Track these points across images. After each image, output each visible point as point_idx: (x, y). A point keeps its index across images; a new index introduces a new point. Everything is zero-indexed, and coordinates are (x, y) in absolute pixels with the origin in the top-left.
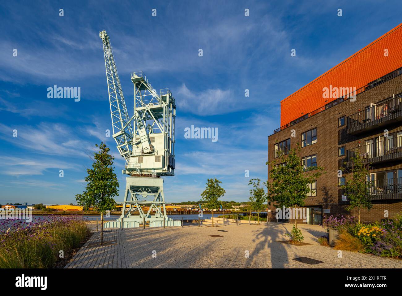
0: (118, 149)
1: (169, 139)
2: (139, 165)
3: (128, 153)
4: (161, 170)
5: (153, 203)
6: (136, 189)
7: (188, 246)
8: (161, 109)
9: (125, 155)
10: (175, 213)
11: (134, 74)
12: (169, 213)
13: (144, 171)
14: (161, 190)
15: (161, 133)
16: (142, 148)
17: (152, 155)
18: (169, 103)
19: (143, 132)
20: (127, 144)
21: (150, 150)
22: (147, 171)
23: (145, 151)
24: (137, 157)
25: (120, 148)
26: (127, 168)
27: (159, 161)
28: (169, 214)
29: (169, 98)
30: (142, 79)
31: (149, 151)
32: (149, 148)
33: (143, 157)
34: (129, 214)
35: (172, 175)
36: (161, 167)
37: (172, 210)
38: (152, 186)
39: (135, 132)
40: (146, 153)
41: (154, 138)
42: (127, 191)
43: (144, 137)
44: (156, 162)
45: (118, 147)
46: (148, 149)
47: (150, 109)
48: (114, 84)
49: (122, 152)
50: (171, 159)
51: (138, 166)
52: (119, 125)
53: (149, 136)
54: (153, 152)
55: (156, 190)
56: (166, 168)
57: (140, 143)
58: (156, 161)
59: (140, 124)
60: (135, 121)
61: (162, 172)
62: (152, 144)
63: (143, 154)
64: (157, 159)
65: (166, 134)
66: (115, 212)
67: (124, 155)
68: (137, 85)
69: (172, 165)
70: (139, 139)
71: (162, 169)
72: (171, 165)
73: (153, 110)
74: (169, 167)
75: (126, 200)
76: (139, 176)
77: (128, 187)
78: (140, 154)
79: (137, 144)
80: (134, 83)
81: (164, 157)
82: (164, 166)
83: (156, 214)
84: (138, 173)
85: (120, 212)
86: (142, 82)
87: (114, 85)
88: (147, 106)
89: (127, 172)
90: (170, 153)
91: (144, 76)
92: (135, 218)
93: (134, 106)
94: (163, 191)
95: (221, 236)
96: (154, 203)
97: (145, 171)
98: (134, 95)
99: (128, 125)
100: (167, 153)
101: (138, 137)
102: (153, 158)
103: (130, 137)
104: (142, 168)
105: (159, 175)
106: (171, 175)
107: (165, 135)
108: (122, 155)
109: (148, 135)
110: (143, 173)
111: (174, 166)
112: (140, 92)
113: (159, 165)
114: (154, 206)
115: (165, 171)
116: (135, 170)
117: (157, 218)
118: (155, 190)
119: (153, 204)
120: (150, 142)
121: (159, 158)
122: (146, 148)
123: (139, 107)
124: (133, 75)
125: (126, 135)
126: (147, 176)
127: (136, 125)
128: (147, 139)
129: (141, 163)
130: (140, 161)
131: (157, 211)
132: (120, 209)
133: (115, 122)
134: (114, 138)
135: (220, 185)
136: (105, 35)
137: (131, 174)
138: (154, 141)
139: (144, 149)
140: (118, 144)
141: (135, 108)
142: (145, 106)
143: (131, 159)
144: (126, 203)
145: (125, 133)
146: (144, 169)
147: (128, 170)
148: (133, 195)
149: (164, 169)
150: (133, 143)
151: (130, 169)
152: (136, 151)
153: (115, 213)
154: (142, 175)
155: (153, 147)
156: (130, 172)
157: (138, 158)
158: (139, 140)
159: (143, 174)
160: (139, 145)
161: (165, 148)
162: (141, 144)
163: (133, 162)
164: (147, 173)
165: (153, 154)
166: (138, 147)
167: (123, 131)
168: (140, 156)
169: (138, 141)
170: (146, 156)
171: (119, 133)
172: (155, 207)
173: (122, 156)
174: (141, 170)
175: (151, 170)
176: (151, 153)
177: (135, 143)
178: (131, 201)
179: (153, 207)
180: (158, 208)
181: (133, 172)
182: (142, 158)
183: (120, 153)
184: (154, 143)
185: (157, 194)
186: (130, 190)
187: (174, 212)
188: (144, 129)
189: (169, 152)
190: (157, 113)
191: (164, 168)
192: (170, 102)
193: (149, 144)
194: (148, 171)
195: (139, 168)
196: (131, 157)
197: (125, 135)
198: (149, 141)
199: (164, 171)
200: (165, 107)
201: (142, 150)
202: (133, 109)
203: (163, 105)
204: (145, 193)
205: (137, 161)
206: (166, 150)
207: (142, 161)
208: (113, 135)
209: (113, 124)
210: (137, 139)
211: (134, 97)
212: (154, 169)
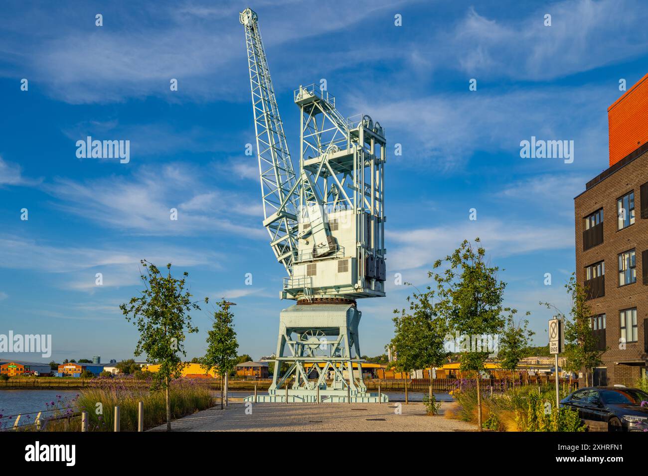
0: (273, 248)
1: (368, 217)
2: (309, 280)
3: (290, 256)
4: (351, 288)
5: (328, 361)
8: (348, 159)
9: (287, 259)
11: (301, 89)
13: (318, 292)
14: (342, 333)
15: (350, 209)
16: (315, 246)
17: (333, 259)
19: (315, 213)
20: (288, 236)
21: (329, 249)
22: (325, 293)
23: (320, 251)
24: (306, 265)
25: (276, 246)
26: (290, 287)
27: (346, 270)
29: (365, 131)
30: (315, 99)
31: (326, 250)
32: (327, 244)
33: (316, 263)
36: (350, 282)
39: (303, 211)
40: (321, 256)
41: (337, 221)
42: (280, 337)
43: (317, 223)
44: (339, 273)
45: (272, 245)
46: (325, 246)
47: (330, 162)
48: (266, 114)
49: (280, 253)
51: (306, 284)
52: (274, 198)
53: (326, 219)
54: (334, 252)
56: (360, 283)
57: (310, 233)
58: (340, 270)
59: (310, 195)
60: (301, 191)
61: (352, 291)
62: (334, 234)
63: (318, 257)
64: (342, 268)
65: (360, 211)
67: (283, 261)
68: (307, 110)
69: (378, 272)
71: (351, 286)
72: (373, 274)
73: (333, 163)
74: (368, 279)
75: (281, 356)
76: (310, 304)
77: (282, 331)
78: (311, 258)
80: (301, 107)
81: (355, 261)
82: (355, 281)
84: (307, 297)
86: (316, 104)
88: (322, 154)
89: (289, 296)
90: (372, 247)
97: (321, 291)
98: (300, 135)
100: (364, 250)
101: (307, 221)
102: (333, 264)
104: (315, 285)
107: (358, 212)
108: (279, 259)
109: (325, 216)
110: (316, 296)
113: (346, 278)
115: (359, 290)
116: (301, 290)
118: (335, 331)
120: (330, 230)
121: (344, 264)
122: (321, 246)
123: (310, 158)
124: (298, 92)
126: (325, 303)
128: (322, 226)
129: (313, 277)
130: (312, 272)
133: (267, 193)
134: (266, 226)
136: (249, 17)
137: (297, 299)
138: (336, 228)
139: (317, 247)
140: (273, 239)
141: (302, 162)
142: (320, 155)
143: (296, 268)
144: (281, 362)
145: (285, 215)
146: (318, 289)
147: (291, 291)
148: (292, 345)
149: (356, 286)
150: (298, 236)
151: (293, 289)
152: (305, 251)
154: (314, 301)
155: (335, 241)
156: (295, 296)
157: (308, 265)
158: (309, 229)
159: (316, 299)
160: (310, 239)
161: (357, 242)
162: (311, 236)
163: (298, 276)
164: (325, 297)
165: (334, 256)
166: (308, 243)
167: (281, 211)
168: (311, 262)
169: (307, 231)
170: (321, 260)
171: (274, 216)
173: (281, 262)
174: (314, 291)
175: (333, 290)
176: (331, 253)
177: (302, 235)
181: (299, 295)
182: (315, 266)
183: (277, 256)
184: (337, 231)
185: (336, 343)
186: (286, 336)
188: (317, 206)
190: (343, 165)
191: (356, 285)
193: (326, 237)
194: (328, 290)
195: (309, 286)
196: (297, 264)
197: (284, 219)
198: (326, 230)
199: (357, 289)
200: (357, 153)
201: (315, 250)
202: (299, 164)
203: (353, 150)
204: (313, 339)
205: (306, 274)
206: (359, 245)
207: (314, 273)
208: (264, 219)
209: (263, 198)
210: (305, 227)
211: (299, 139)
212: (338, 287)
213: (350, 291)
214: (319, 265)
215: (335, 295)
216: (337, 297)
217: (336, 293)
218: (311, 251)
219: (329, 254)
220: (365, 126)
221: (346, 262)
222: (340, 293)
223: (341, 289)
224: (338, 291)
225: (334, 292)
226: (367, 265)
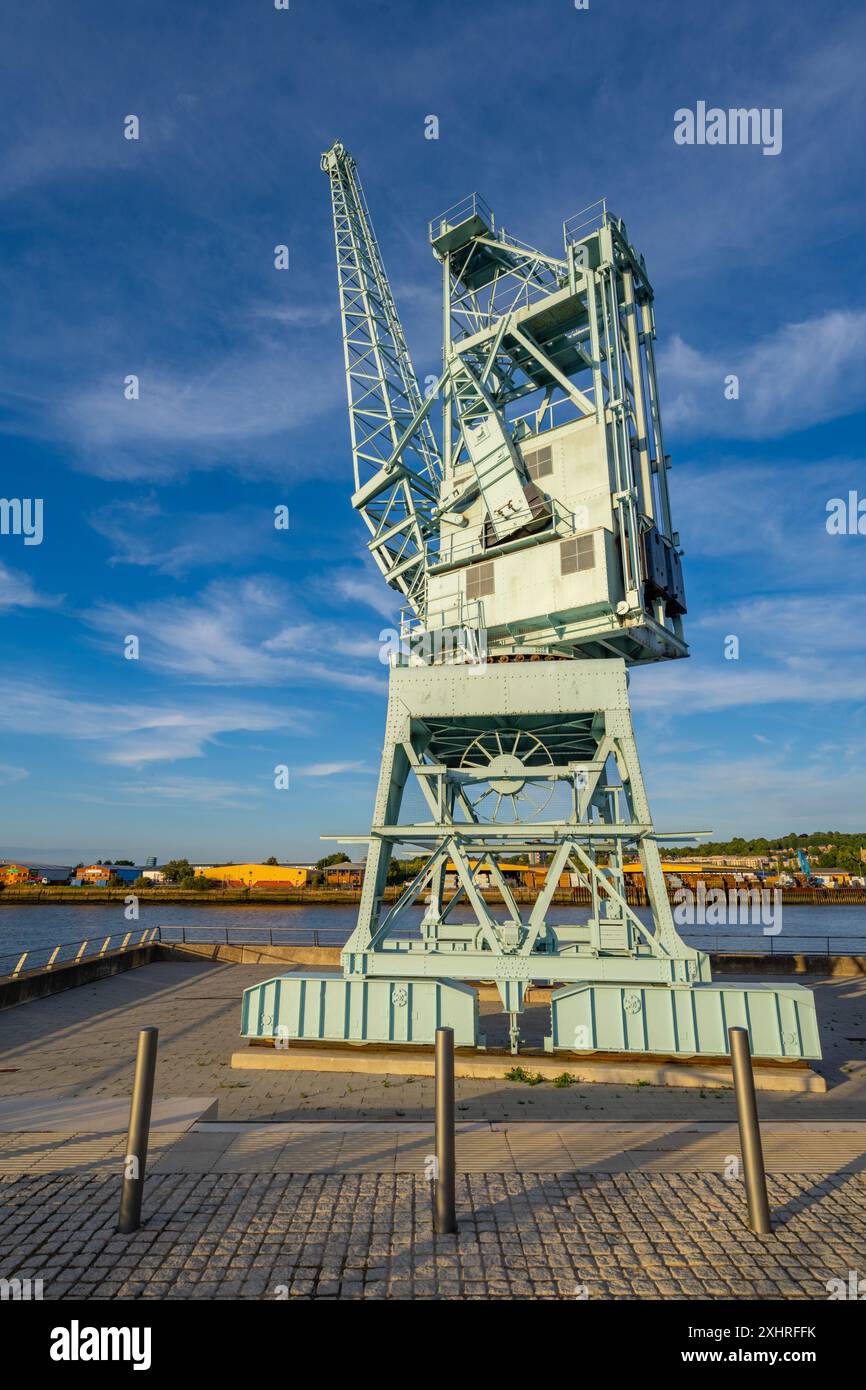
0: (375, 554)
1: (634, 443)
2: (473, 610)
3: (420, 563)
4: (605, 619)
5: (565, 838)
8: (573, 313)
9: (408, 576)
13: (500, 641)
14: (616, 737)
15: (587, 416)
16: (488, 516)
17: (542, 541)
18: (615, 269)
19: (486, 438)
20: (413, 518)
21: (531, 517)
23: (503, 529)
24: (463, 571)
25: (382, 548)
27: (588, 563)
29: (615, 244)
30: (475, 229)
31: (525, 518)
32: (525, 505)
33: (490, 562)
35: (673, 652)
36: (602, 597)
38: (548, 709)
39: (453, 449)
40: (508, 539)
41: (546, 453)
42: (389, 754)
43: (493, 460)
44: (567, 577)
45: (372, 547)
46: (517, 512)
47: (524, 326)
49: (391, 562)
50: (658, 553)
51: (467, 617)
52: (382, 445)
53: (518, 453)
54: (548, 524)
55: (577, 737)
56: (633, 599)
57: (473, 496)
58: (567, 567)
59: (471, 403)
60: (448, 407)
61: (608, 628)
62: (543, 484)
63: (495, 545)
64: (575, 558)
65: (615, 410)
67: (401, 581)
69: (670, 579)
70: (470, 476)
71: (605, 612)
72: (661, 582)
73: (539, 325)
74: (650, 595)
75: (391, 819)
77: (397, 730)
78: (480, 550)
79: (461, 506)
80: (445, 257)
81: (612, 538)
82: (618, 592)
86: (479, 239)
88: (501, 318)
90: (649, 512)
93: (442, 341)
94: (628, 746)
96: (573, 837)
97: (510, 638)
98: (441, 302)
99: (417, 425)
100: (632, 512)
101: (465, 469)
102: (547, 555)
104: (492, 620)
106: (673, 656)
107: (611, 417)
108: (389, 578)
109: (514, 444)
110: (496, 649)
111: (683, 592)
113: (592, 586)
114: (573, 854)
115: (628, 623)
117: (602, 954)
119: (567, 846)
120: (529, 479)
121: (582, 550)
122: (507, 512)
123: (468, 336)
125: (411, 485)
127: (455, 416)
128: (510, 464)
129: (486, 599)
130: (481, 587)
131: (597, 899)
133: (364, 438)
134: (359, 507)
136: (338, 156)
138: (547, 470)
139: (494, 517)
140: (373, 531)
141: (448, 348)
142: (493, 321)
143: (435, 587)
145: (406, 472)
146: (502, 631)
148: (433, 781)
149: (623, 607)
150: (441, 505)
152: (460, 540)
154: (491, 664)
155: (545, 497)
157: (468, 571)
158: (471, 483)
159: (497, 654)
160: (472, 508)
161: (613, 490)
162: (478, 500)
163: (442, 602)
164: (521, 648)
165: (548, 532)
166: (466, 521)
167: (396, 462)
168: (476, 560)
169: (465, 489)
170: (506, 552)
171: (380, 478)
172: (583, 868)
173: (394, 584)
174: (489, 636)
175: (544, 633)
176: (542, 524)
177: (452, 499)
179: (567, 869)
182: (490, 571)
183: (384, 570)
184: (545, 478)
185: (586, 773)
186: (409, 749)
188: (491, 423)
189: (639, 504)
191: (621, 604)
192: (619, 269)
193: (521, 490)
194: (528, 636)
195: (475, 623)
196: (434, 573)
197: (405, 482)
198: (521, 476)
199: (621, 618)
200: (598, 294)
201: (488, 527)
203: (585, 283)
204: (507, 764)
205: (464, 592)
206: (620, 496)
207: (488, 587)
208: (353, 491)
209: (355, 451)
210: (459, 483)
211: (441, 310)
212: (558, 620)
213: (601, 626)
214: (502, 565)
215: (553, 643)
217: (556, 639)
218: (480, 532)
219: (530, 531)
220: (615, 233)
221: (587, 540)
222: (566, 637)
223: (569, 627)
224: (561, 633)
226: (649, 551)
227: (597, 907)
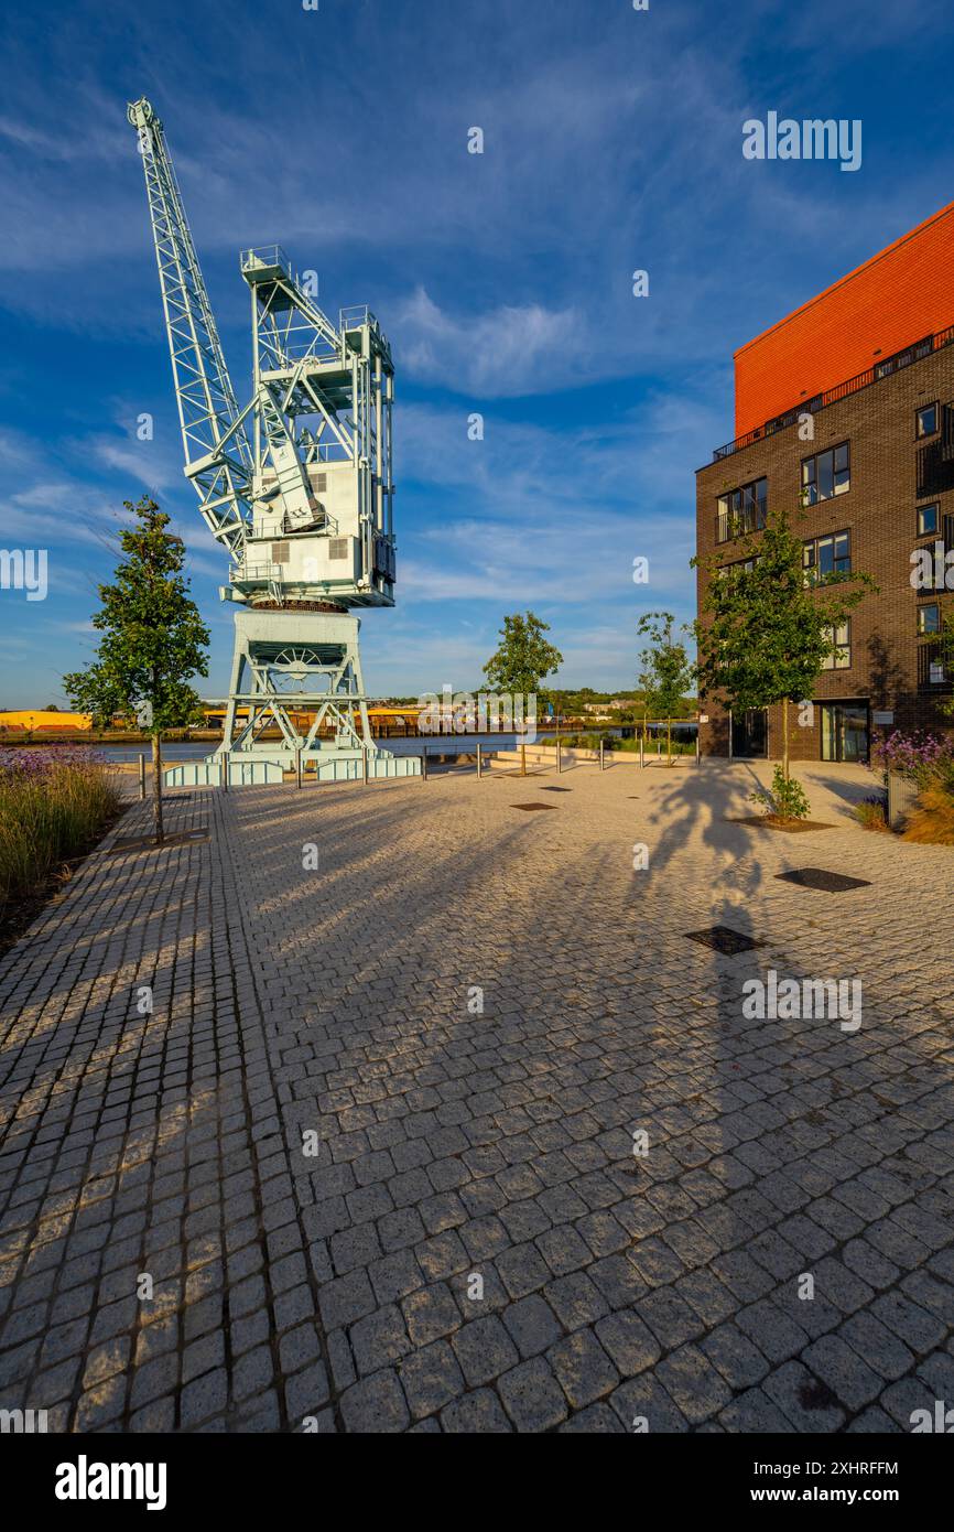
0: (205, 514)
1: (374, 479)
2: (276, 570)
3: (239, 529)
4: (351, 587)
5: (326, 701)
6: (269, 652)
7: (445, 842)
8: (345, 377)
9: (230, 536)
10: (400, 734)
11: (251, 255)
12: (381, 731)
13: (292, 590)
14: (352, 654)
15: (348, 459)
16: (286, 513)
17: (318, 536)
18: (371, 355)
19: (285, 458)
20: (233, 497)
21: (312, 520)
22: (304, 592)
23: (296, 523)
24: (270, 544)
25: (210, 512)
26: (238, 580)
27: (343, 555)
28: (381, 737)
29: (371, 338)
30: (277, 274)
31: (308, 520)
32: (309, 512)
33: (288, 541)
34: (249, 739)
35: (388, 603)
36: (351, 575)
37: (391, 722)
38: (320, 641)
39: (261, 457)
40: (298, 531)
41: (322, 477)
42: (237, 659)
43: (290, 475)
44: (332, 561)
45: (202, 509)
46: (304, 514)
47: (309, 378)
48: (184, 288)
49: (217, 525)
50: (382, 551)
51: (272, 574)
52: (204, 431)
53: (306, 471)
54: (321, 526)
55: (333, 654)
56: (366, 579)
57: (276, 493)
58: (332, 555)
59: (274, 429)
60: (258, 420)
61: (352, 592)
62: (319, 497)
63: (290, 532)
64: (337, 551)
65: (364, 462)
66: (201, 734)
67: (224, 538)
68: (263, 294)
69: (387, 567)
70: (274, 480)
71: (352, 583)
72: (382, 568)
73: (320, 382)
74: (376, 575)
75: (238, 692)
76: (278, 608)
77: (241, 647)
78: (280, 534)
79: (267, 498)
80: (253, 285)
81: (357, 542)
82: (359, 574)
83: (337, 737)
84: (273, 597)
85: (216, 733)
86: (279, 283)
87: (184, 293)
88: (296, 364)
89: (237, 595)
90: (380, 527)
91: (284, 259)
92: (270, 751)
93: (252, 366)
94: (357, 659)
95: (551, 808)
96: (330, 701)
97: (298, 590)
98: (251, 329)
99: (235, 431)
100: (370, 527)
101: (269, 472)
102: (321, 546)
103: (245, 474)
104: (287, 579)
105: (341, 606)
106: (385, 605)
107: (362, 466)
108: (217, 534)
109: (303, 466)
110: (289, 597)
111: (394, 572)
112: (272, 316)
113: (345, 568)
114: (329, 708)
115: (363, 591)
116: (262, 586)
117: (340, 748)
118: (330, 654)
119: (327, 704)
120: (312, 492)
121: (341, 546)
122: (298, 513)
123: (272, 369)
124: (246, 258)
125: (230, 468)
126: (305, 608)
127: (263, 433)
128: (300, 481)
129: (284, 564)
130: (281, 556)
131: (339, 727)
132: (216, 723)
133: (191, 421)
134: (191, 477)
135: (544, 634)
136: (146, 116)
137: (252, 601)
138: (323, 488)
139: (290, 515)
140: (203, 499)
141: (257, 373)
142: (291, 366)
143: (250, 549)
144: (238, 702)
145: (226, 460)
146: (293, 585)
147: (242, 587)
148: (260, 672)
149: (361, 583)
150: (255, 496)
151: (247, 583)
152: (266, 521)
153: (201, 737)
154: (287, 605)
155: (322, 508)
156: (248, 596)
157: (273, 546)
158: (275, 485)
159: (290, 601)
160: (275, 502)
161: (360, 513)
162: (280, 497)
163: (256, 561)
164: (304, 598)
165: (323, 531)
166: (271, 510)
167: (219, 453)
168: (278, 539)
169: (270, 488)
170: (298, 538)
171: (207, 460)
172: (334, 714)
173: (220, 539)
174: (285, 588)
175: (318, 589)
176: (315, 528)
177: (262, 494)
178: (254, 696)
179: (326, 714)
180: (344, 716)
181: (256, 595)
182: (287, 548)
183: (213, 529)
184: (322, 494)
185: (340, 670)
186: (248, 656)
187: (397, 727)
188: (289, 447)
189: (374, 525)
190: (332, 390)
191: (360, 581)
192: (373, 354)
193: (307, 499)
194: (308, 589)
195: (277, 579)
196: (250, 541)
197: (226, 467)
198: (307, 489)
199: (360, 588)
200: (359, 370)
201: (286, 520)
202: (252, 376)
203: (352, 364)
204: (297, 665)
205: (270, 558)
206: (364, 517)
207: (286, 558)
208: (186, 465)
209: (183, 430)
210: (266, 482)
211: (252, 335)
212: (327, 584)
213: (349, 591)
214: (295, 545)
215: (322, 597)
216: (324, 600)
217: (324, 594)
218: (280, 520)
219: (312, 528)
220: (371, 329)
221: (343, 542)
222: (330, 593)
223: (332, 588)
224: (327, 591)
225: (321, 591)
226: (377, 552)
227: (339, 730)
